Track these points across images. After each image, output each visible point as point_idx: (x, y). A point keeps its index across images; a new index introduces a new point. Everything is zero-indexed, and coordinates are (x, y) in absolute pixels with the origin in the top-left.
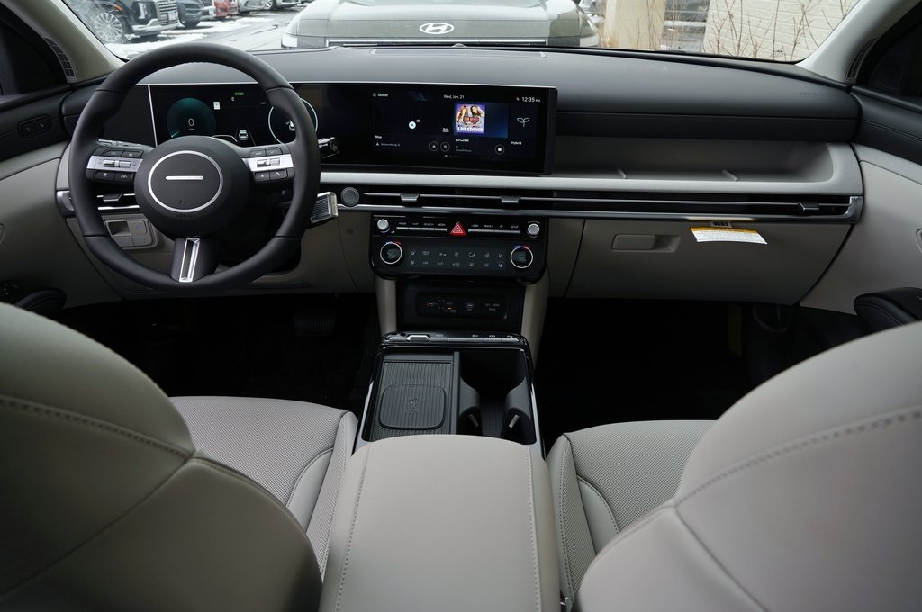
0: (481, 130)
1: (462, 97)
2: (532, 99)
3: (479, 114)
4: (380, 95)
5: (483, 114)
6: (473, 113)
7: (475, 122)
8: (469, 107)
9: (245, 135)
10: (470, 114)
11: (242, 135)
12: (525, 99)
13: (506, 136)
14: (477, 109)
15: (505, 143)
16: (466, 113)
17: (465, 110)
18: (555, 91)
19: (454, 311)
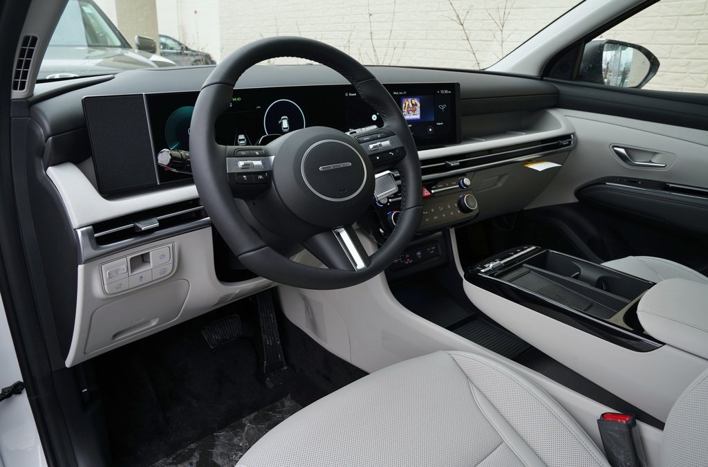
0: (418, 117)
1: (405, 93)
2: (446, 92)
3: (416, 105)
4: (350, 94)
5: (419, 105)
6: (413, 104)
7: (414, 111)
8: (410, 100)
9: (243, 140)
10: (411, 105)
11: (240, 140)
12: (442, 92)
13: (433, 120)
14: (415, 101)
15: (433, 124)
16: (408, 105)
17: (407, 102)
18: (458, 84)
19: (411, 261)
